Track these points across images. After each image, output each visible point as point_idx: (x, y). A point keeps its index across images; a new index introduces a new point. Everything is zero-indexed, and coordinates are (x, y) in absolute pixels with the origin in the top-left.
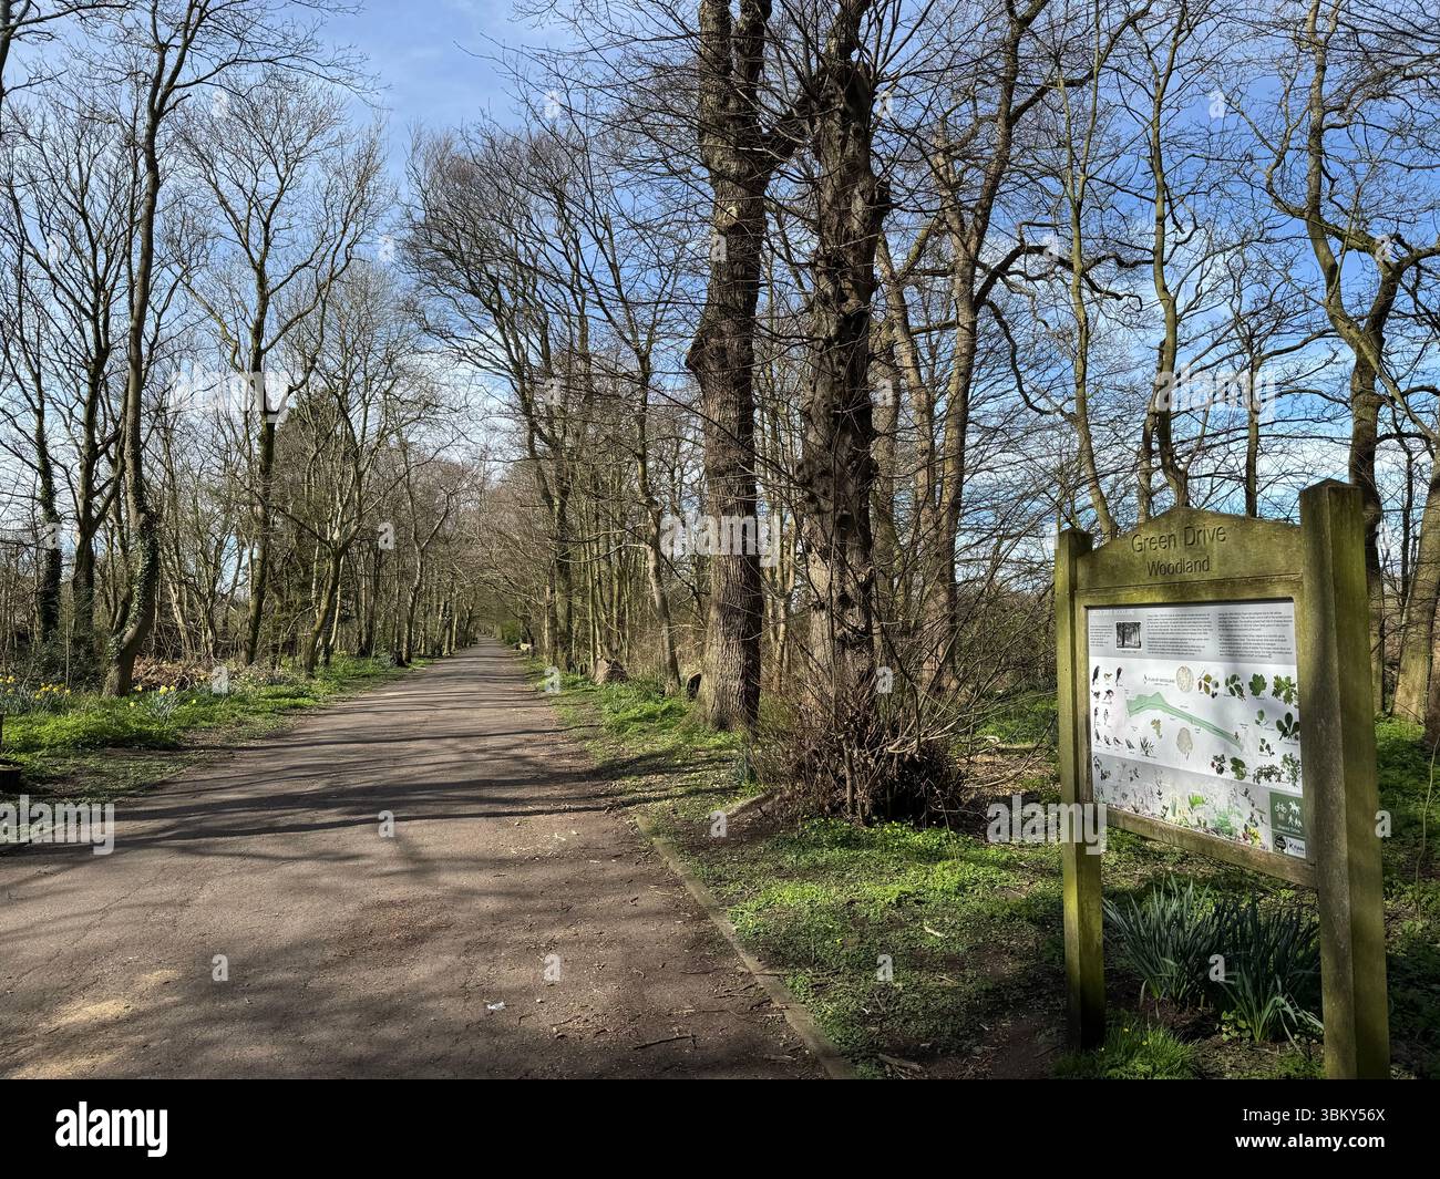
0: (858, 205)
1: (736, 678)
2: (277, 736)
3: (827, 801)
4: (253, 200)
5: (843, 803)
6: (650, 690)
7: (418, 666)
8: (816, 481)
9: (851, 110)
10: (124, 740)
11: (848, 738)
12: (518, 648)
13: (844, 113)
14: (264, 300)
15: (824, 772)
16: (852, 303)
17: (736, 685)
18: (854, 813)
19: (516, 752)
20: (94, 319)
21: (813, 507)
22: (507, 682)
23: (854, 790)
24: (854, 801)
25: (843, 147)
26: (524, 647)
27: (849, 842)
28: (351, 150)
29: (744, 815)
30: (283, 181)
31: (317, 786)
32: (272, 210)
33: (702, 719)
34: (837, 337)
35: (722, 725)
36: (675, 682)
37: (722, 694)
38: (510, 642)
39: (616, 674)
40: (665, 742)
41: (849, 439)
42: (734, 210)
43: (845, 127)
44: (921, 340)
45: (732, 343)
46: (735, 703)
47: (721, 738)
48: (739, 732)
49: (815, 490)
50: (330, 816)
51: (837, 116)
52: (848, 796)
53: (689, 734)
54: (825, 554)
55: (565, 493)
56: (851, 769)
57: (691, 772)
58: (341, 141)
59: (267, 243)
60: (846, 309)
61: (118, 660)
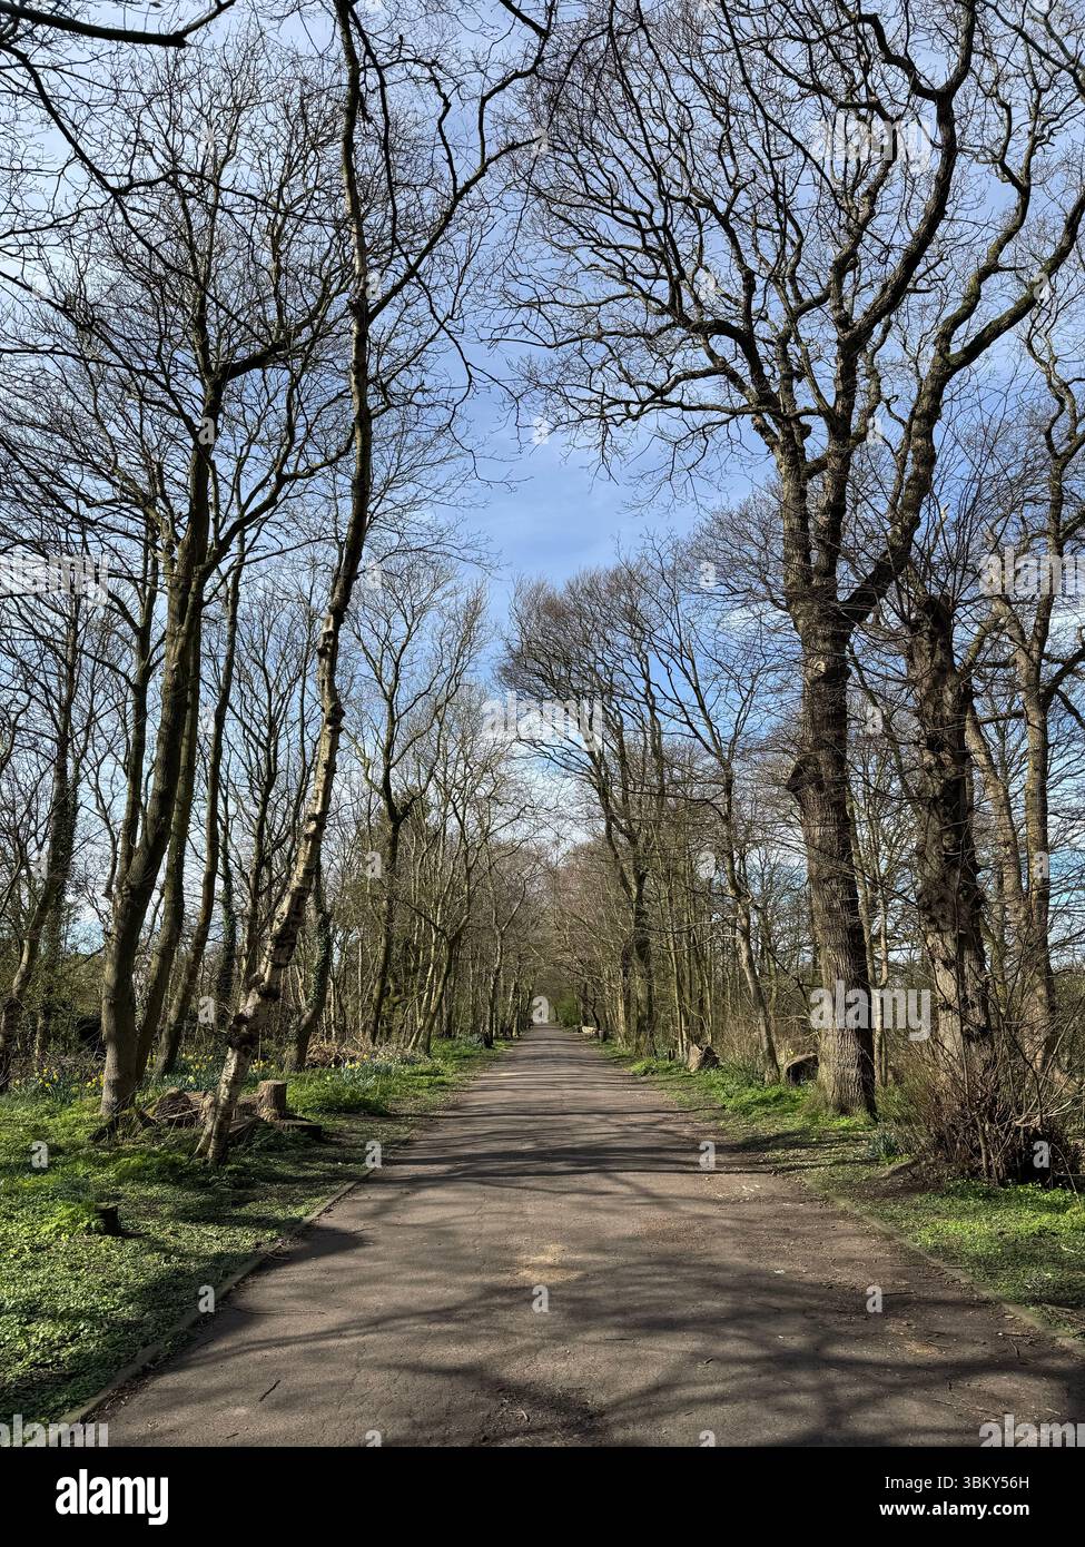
0: (949, 697)
1: (853, 1067)
2: (454, 1108)
3: (966, 1166)
4: (386, 643)
5: (979, 1168)
6: (750, 1077)
7: (501, 1046)
8: (934, 906)
9: (936, 629)
10: (352, 1107)
11: (981, 1115)
12: (580, 1031)
13: (931, 633)
14: (393, 722)
15: (962, 1142)
16: (950, 773)
17: (853, 1072)
18: (989, 1176)
19: (663, 1127)
20: (267, 750)
21: (933, 927)
22: (600, 1065)
23: (989, 1158)
24: (989, 1168)
25: (932, 656)
26: (587, 1030)
27: (988, 1196)
28: (462, 598)
29: (895, 1179)
30: (409, 627)
31: (527, 1146)
32: (402, 651)
33: (823, 1104)
34: (941, 797)
35: (844, 1110)
36: (774, 1071)
37: (841, 1080)
38: (567, 1024)
39: (709, 1059)
40: (794, 1123)
41: (958, 874)
42: (822, 667)
43: (932, 641)
44: (990, 729)
45: (828, 772)
46: (854, 1091)
47: (844, 1122)
48: (860, 1117)
49: (934, 914)
50: (560, 1166)
51: (926, 635)
52: (984, 1162)
53: (814, 1117)
54: (947, 964)
55: (641, 879)
56: (985, 1139)
57: (830, 1148)
58: (455, 592)
59: (397, 678)
60: (948, 776)
61: (297, 1041)
